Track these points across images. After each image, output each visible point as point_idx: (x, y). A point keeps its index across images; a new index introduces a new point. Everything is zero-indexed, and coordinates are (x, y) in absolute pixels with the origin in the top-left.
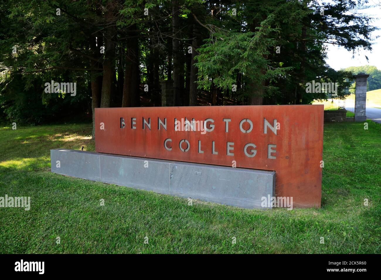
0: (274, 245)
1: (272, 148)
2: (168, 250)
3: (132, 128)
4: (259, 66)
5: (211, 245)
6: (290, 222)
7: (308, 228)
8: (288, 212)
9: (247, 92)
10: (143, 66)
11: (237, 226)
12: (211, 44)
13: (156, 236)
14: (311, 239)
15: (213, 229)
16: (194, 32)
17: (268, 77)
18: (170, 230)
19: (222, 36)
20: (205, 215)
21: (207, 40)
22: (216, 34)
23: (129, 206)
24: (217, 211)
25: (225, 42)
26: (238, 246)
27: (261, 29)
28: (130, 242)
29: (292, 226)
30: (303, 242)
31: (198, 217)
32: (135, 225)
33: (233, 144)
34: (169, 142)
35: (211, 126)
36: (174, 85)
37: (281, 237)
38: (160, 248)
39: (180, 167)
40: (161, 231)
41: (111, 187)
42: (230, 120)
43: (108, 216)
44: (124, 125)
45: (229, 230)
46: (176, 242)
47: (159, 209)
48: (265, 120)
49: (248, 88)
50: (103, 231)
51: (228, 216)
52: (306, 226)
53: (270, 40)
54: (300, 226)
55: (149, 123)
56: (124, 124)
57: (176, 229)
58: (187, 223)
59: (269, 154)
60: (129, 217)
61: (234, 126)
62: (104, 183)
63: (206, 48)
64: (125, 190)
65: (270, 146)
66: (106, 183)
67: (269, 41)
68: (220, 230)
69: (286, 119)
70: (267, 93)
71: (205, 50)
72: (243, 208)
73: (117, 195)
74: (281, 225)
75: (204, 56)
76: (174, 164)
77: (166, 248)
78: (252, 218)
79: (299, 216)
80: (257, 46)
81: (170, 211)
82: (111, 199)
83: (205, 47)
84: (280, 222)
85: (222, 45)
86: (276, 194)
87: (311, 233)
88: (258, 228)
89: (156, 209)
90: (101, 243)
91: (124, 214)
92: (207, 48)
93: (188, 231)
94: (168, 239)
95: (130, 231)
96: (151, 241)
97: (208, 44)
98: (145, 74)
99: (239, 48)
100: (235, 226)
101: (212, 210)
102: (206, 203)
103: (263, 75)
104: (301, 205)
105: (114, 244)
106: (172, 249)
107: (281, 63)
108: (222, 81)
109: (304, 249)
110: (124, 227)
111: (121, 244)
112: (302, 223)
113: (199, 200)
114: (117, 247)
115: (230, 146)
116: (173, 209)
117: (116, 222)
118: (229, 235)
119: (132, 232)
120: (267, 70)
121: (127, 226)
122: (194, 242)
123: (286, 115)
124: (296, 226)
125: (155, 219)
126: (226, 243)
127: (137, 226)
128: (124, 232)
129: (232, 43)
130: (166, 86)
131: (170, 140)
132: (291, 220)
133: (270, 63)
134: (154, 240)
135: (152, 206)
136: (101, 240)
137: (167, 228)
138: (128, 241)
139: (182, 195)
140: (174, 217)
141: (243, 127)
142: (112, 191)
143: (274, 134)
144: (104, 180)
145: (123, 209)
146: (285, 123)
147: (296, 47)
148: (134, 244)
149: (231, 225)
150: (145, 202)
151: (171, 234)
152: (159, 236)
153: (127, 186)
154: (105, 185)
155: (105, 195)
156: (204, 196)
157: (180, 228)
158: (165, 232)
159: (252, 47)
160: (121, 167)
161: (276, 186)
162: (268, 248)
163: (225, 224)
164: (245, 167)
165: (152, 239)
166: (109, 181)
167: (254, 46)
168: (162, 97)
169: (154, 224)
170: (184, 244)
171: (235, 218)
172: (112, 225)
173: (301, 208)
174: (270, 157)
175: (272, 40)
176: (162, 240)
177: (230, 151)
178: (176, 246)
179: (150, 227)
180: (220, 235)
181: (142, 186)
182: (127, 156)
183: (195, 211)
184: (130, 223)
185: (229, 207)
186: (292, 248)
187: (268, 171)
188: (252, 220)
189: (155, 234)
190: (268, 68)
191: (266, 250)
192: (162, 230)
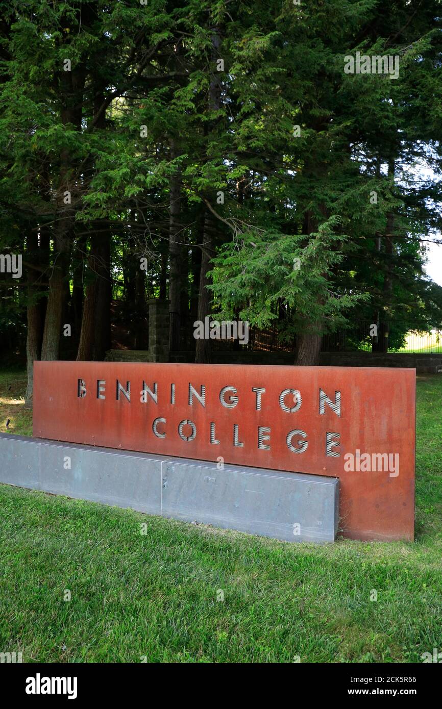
0: (335, 612)
1: (333, 439)
2: (159, 626)
3: (98, 397)
4: (314, 292)
5: (232, 615)
6: (363, 568)
7: (392, 580)
8: (360, 550)
9: (296, 326)
10: (117, 271)
11: (273, 577)
12: (236, 253)
13: (138, 598)
14: (395, 601)
15: (236, 582)
16: (207, 225)
17: (330, 311)
18: (161, 587)
19: (253, 239)
20: (221, 556)
21: (229, 245)
22: (243, 235)
23: (90, 539)
24: (242, 548)
25: (259, 251)
26: (277, 615)
27: (318, 235)
28: (92, 612)
29: (365, 576)
30: (383, 607)
31: (209, 560)
32: (101, 578)
33: (268, 430)
34: (161, 423)
35: (232, 399)
36: (171, 308)
37: (347, 597)
38: (144, 622)
39: (179, 468)
40: (146, 589)
41: (58, 502)
42: (263, 390)
43: (53, 560)
44: (84, 392)
45: (262, 585)
46: (171, 610)
47: (142, 545)
48: (322, 391)
49: (297, 320)
50: (46, 590)
51: (261, 557)
52: (389, 576)
53: (333, 253)
54: (378, 576)
55: (127, 390)
56: (85, 389)
57: (172, 584)
58: (191, 572)
59: (329, 449)
60: (91, 562)
61: (272, 399)
62: (46, 493)
63: (227, 259)
64: (83, 506)
65: (330, 436)
66: (51, 492)
67: (332, 256)
68: (245, 584)
69: (355, 393)
70: (328, 328)
71: (225, 262)
72: (286, 542)
73: (70, 519)
74: (348, 575)
75: (223, 272)
76: (169, 462)
77: (155, 621)
78: (301, 561)
79: (377, 557)
80: (312, 261)
81: (163, 549)
82: (60, 525)
83: (225, 257)
84: (346, 570)
85: (254, 256)
86: (340, 516)
87: (396, 589)
88: (310, 580)
89: (137, 545)
90: (43, 615)
91: (83, 554)
92: (229, 258)
93: (193, 587)
94: (159, 604)
95: (93, 589)
96: (129, 608)
97: (230, 251)
98: (120, 283)
99: (282, 263)
100: (272, 577)
101: (233, 547)
102: (223, 533)
103: (322, 306)
104: (382, 535)
105: (66, 615)
106: (165, 623)
107: (352, 271)
108: (254, 315)
109: (383, 619)
110: (83, 580)
111: (78, 616)
112: (382, 571)
113: (211, 526)
114: (70, 620)
115: (264, 433)
116: (166, 545)
117: (69, 571)
118: (261, 594)
119: (97, 591)
120: (327, 298)
121: (88, 579)
122: (203, 608)
123: (356, 386)
124: (372, 577)
125: (135, 564)
126: (255, 611)
127: (104, 579)
128: (83, 590)
129: (270, 254)
130: (157, 310)
131: (163, 420)
132: (364, 565)
133: (332, 287)
134: (134, 607)
135: (130, 540)
136: (43, 607)
137: (157, 583)
138: (89, 609)
139: (183, 517)
140: (168, 560)
141: (286, 403)
142: (60, 510)
143: (336, 414)
144: (47, 487)
145: (80, 546)
146: (353, 398)
147: (377, 244)
148: (100, 614)
149: (264, 575)
150: (119, 531)
151: (163, 594)
152: (143, 598)
153: (87, 499)
154: (47, 496)
155: (49, 518)
156: (220, 519)
157: (180, 582)
158: (154, 589)
159: (305, 264)
160: (78, 465)
161: (340, 503)
162: (326, 620)
163: (255, 573)
164: (288, 470)
165: (131, 605)
166: (55, 490)
167: (307, 262)
168: (150, 328)
169: (134, 575)
170: (186, 613)
171: (272, 562)
172: (61, 578)
173: (382, 541)
174: (330, 454)
175: (337, 254)
176: (147, 606)
177: (265, 443)
178: (171, 617)
179: (127, 581)
180: (246, 595)
181: (113, 500)
182: (88, 446)
183: (205, 550)
184: (93, 573)
185: (262, 540)
186: (364, 620)
187: (327, 476)
188: (300, 565)
189: (136, 594)
190: (329, 296)
191: (321, 622)
192: (148, 586)
